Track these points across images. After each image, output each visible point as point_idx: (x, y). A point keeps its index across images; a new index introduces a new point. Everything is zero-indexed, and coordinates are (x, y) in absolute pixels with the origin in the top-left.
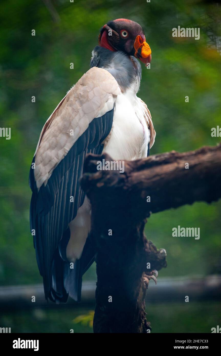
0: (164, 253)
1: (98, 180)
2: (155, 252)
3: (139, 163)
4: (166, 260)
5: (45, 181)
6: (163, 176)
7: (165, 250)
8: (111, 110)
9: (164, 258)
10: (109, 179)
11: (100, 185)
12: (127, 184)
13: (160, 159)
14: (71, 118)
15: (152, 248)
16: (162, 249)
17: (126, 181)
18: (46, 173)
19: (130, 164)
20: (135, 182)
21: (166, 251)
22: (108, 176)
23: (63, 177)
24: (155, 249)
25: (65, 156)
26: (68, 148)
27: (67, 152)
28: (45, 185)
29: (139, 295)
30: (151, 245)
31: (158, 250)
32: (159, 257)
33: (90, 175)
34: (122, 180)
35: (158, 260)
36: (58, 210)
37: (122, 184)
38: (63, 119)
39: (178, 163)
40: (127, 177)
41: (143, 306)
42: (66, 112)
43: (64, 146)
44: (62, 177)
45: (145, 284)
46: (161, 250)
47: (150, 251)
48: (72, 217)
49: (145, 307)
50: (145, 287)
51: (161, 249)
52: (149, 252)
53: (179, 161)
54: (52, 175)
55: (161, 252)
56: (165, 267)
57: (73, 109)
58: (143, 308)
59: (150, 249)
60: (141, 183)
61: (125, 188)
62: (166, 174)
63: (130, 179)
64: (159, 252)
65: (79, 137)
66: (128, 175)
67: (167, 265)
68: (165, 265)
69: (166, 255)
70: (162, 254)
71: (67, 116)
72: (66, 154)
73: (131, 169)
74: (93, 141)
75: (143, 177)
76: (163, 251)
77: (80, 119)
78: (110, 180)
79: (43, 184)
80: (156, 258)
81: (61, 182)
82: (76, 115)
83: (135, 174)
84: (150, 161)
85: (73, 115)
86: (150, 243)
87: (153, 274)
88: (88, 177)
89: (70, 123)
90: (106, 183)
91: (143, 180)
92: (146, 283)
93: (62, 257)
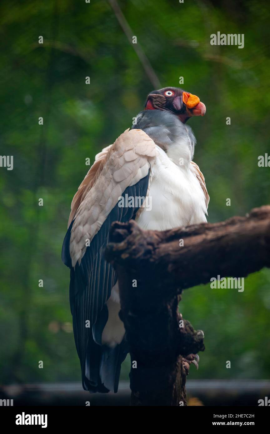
0: (201, 335)
1: (123, 251)
2: (192, 333)
3: (168, 234)
4: (204, 343)
5: (79, 259)
6: (190, 248)
7: (202, 332)
8: (146, 176)
9: (202, 341)
10: (134, 250)
11: (124, 256)
12: (154, 257)
13: (190, 230)
14: (104, 188)
15: (188, 328)
16: (200, 330)
17: (153, 252)
18: (79, 251)
19: (160, 234)
20: (163, 254)
21: (204, 334)
22: (134, 247)
23: (97, 253)
24: (192, 331)
25: (99, 230)
26: (101, 222)
27: (100, 226)
28: (80, 264)
29: (177, 381)
30: (187, 326)
31: (195, 331)
32: (195, 339)
33: (114, 245)
34: (148, 252)
35: (195, 343)
36: (93, 290)
37: (149, 256)
38: (97, 189)
39: (207, 234)
40: (155, 249)
41: (183, 393)
42: (100, 181)
43: (97, 220)
44: (96, 255)
45: (184, 369)
46: (198, 332)
47: (185, 332)
48: (107, 298)
49: (186, 395)
50: (184, 373)
51: (198, 330)
52: (185, 334)
53: (207, 232)
54: (86, 252)
55: (199, 333)
56: (203, 350)
57: (106, 178)
58: (183, 397)
59: (186, 330)
60: (168, 255)
61: (152, 260)
62: (194, 246)
63: (157, 250)
64: (196, 334)
65: (112, 208)
66: (156, 246)
67: (204, 348)
68: (203, 349)
69: (204, 337)
70: (199, 336)
71: (100, 186)
72: (99, 229)
73: (160, 240)
74: (126, 213)
75: (171, 249)
76: (201, 332)
77: (112, 189)
78: (136, 251)
79: (77, 262)
80: (193, 340)
81: (95, 260)
82: (108, 185)
83: (163, 246)
84: (179, 232)
85: (106, 185)
86: (187, 323)
87: (194, 358)
88: (112, 247)
89: (103, 194)
90: (131, 254)
91: (171, 253)
92: (186, 368)
93: (95, 340)
